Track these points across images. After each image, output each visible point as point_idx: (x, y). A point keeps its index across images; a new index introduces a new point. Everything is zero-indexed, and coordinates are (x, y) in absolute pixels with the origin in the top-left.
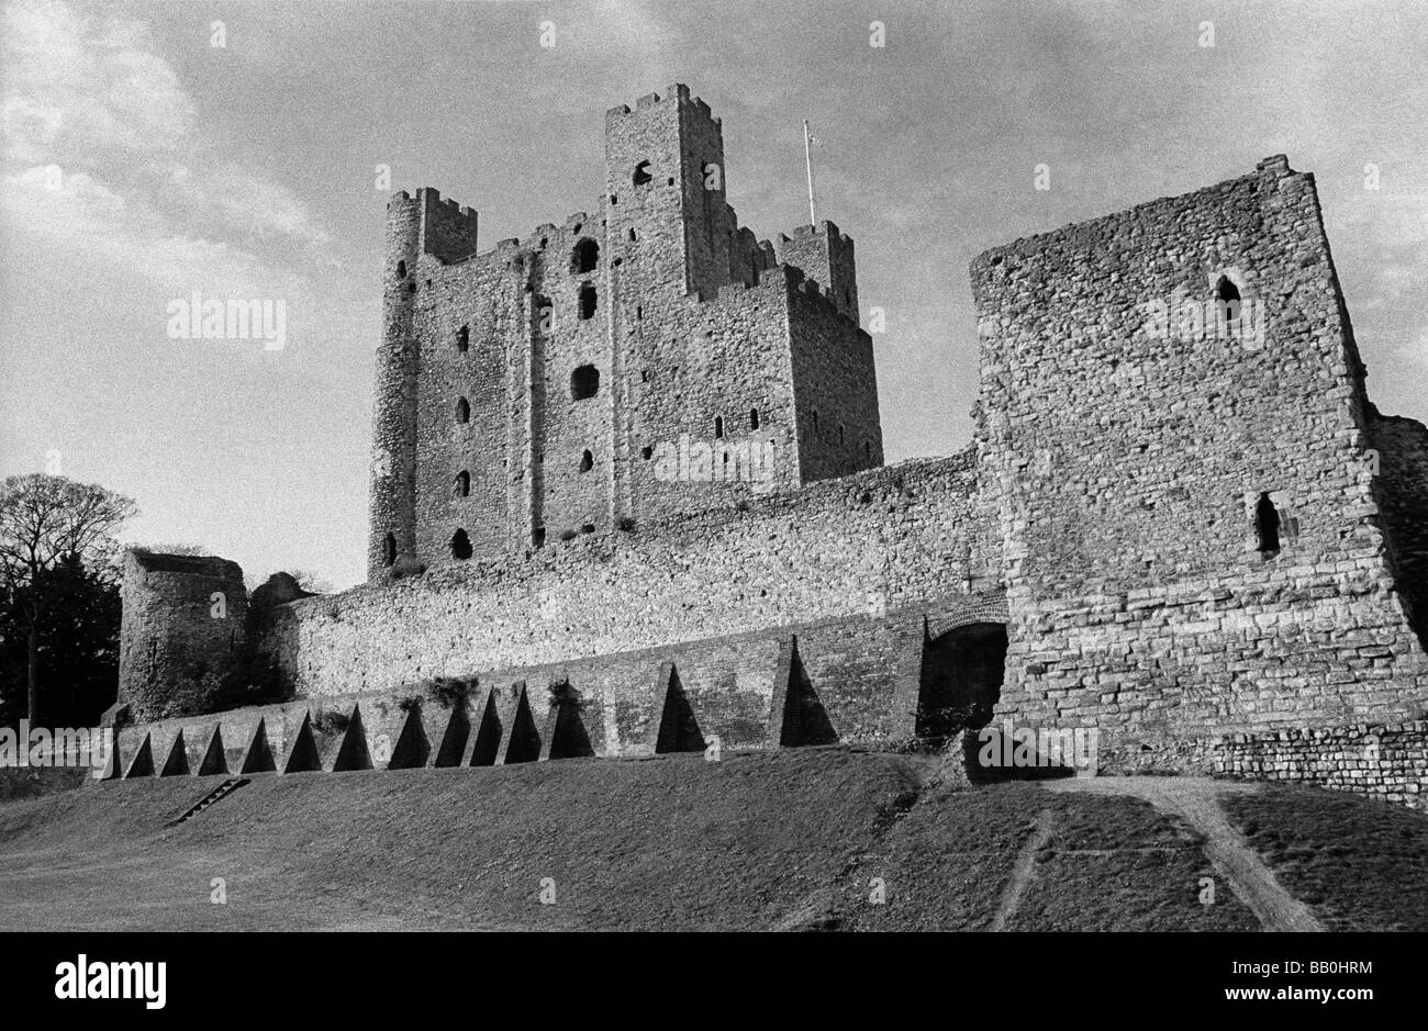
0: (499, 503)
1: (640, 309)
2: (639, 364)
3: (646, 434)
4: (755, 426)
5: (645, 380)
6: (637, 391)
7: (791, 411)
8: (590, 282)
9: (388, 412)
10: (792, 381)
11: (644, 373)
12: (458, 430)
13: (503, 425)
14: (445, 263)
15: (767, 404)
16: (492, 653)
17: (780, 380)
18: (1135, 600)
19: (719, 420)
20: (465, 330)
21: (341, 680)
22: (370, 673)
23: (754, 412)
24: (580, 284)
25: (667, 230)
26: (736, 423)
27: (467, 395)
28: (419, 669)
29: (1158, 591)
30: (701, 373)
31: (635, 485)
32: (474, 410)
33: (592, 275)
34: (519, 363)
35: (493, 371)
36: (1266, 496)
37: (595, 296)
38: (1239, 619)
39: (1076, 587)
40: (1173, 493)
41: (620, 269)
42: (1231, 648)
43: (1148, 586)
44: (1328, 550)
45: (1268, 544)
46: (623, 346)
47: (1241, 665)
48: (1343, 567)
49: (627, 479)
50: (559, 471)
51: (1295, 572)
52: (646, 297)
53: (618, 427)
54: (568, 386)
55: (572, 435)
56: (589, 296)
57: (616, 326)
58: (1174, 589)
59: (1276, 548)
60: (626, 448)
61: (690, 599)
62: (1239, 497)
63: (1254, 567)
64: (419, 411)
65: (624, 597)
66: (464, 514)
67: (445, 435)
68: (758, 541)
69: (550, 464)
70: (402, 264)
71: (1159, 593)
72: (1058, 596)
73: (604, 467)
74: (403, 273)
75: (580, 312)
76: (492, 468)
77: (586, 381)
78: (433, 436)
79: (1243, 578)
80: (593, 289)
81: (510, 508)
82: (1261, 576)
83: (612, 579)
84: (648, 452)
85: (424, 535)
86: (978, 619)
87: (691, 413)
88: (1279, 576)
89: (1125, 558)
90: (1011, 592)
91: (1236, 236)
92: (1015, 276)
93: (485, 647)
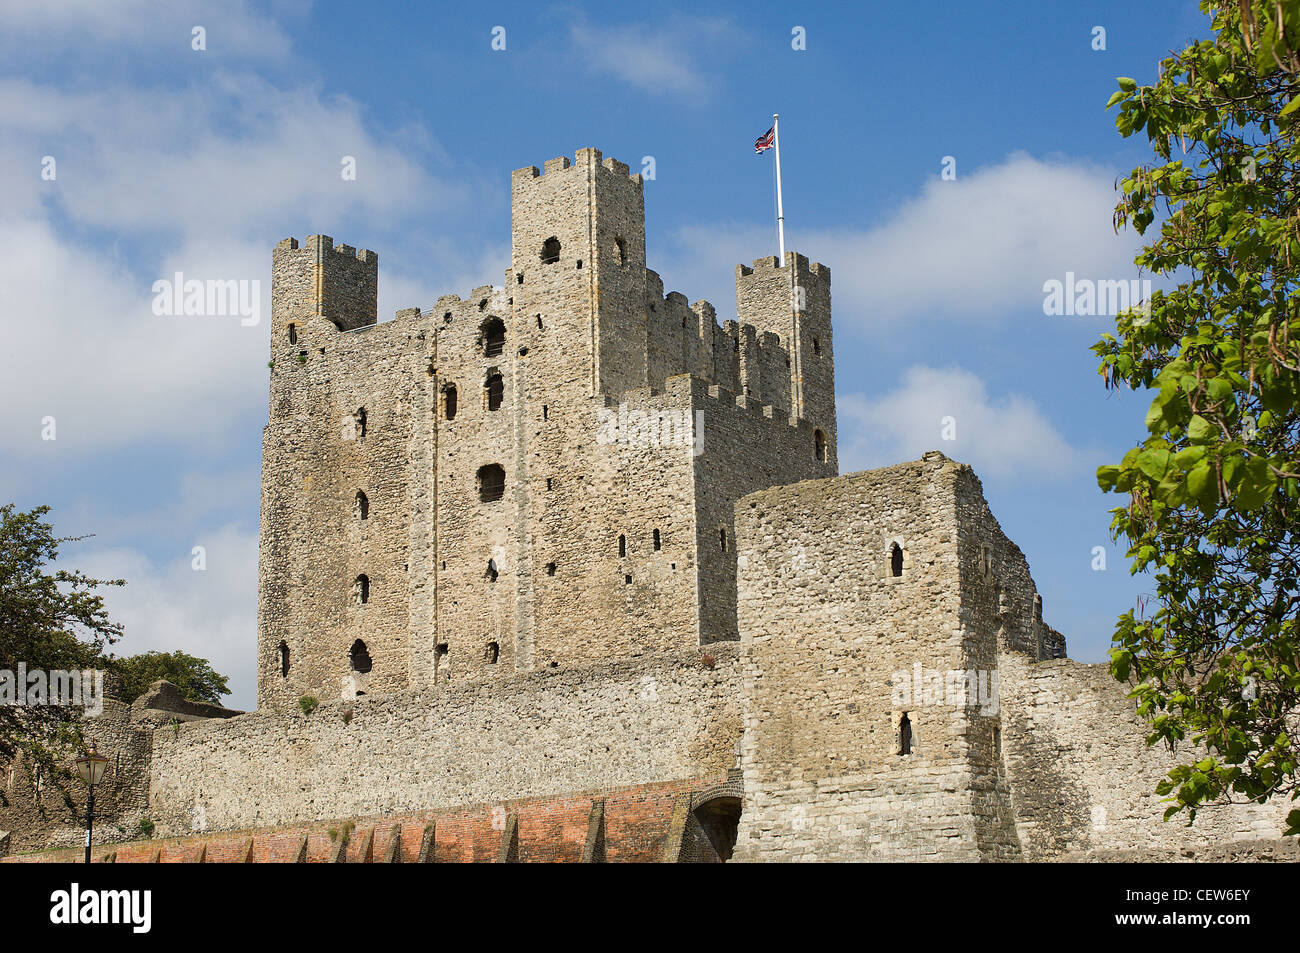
0: (401, 613)
1: (546, 408)
2: (544, 470)
3: (550, 548)
4: (657, 546)
5: (550, 489)
6: (541, 501)
7: (692, 534)
8: (496, 368)
9: (278, 503)
10: (694, 501)
11: (549, 480)
12: (354, 529)
13: (403, 525)
14: (341, 327)
15: (669, 525)
16: (381, 790)
17: (682, 500)
18: (823, 786)
19: (622, 538)
20: (363, 412)
21: (234, 810)
22: (264, 803)
23: (656, 532)
24: (485, 370)
25: (574, 321)
26: (639, 543)
27: (364, 488)
28: (312, 801)
29: (836, 780)
30: (606, 486)
31: (538, 603)
32: (373, 507)
33: (498, 361)
34: (420, 456)
35: (393, 462)
36: (905, 714)
37: (501, 387)
38: (881, 805)
39: (787, 773)
40: (851, 706)
41: (526, 359)
42: (873, 825)
43: (831, 776)
44: (937, 758)
45: (905, 750)
46: (528, 448)
47: (877, 838)
48: (943, 770)
49: (530, 596)
50: (462, 581)
51: (916, 772)
52: (552, 395)
53: (521, 539)
54: (472, 486)
55: (478, 542)
56: (495, 386)
57: (521, 425)
58: (846, 780)
59: (909, 752)
60: (529, 563)
61: (550, 751)
62: (889, 714)
63: (893, 767)
64: (312, 502)
65: (497, 744)
66: (362, 621)
67: (340, 530)
68: (605, 702)
69: (453, 572)
70: (292, 326)
71: (836, 782)
72: (775, 780)
73: (509, 580)
74: (293, 338)
75: (484, 400)
76: (393, 573)
77: (492, 480)
78: (328, 531)
79: (887, 775)
80: (500, 377)
81: (413, 620)
82: (897, 774)
83: (487, 727)
84: (552, 568)
85: (320, 644)
86: (725, 793)
87: (595, 529)
88: (906, 774)
89: (818, 754)
90: (746, 774)
91: (904, 512)
92: (764, 520)
93: (375, 784)
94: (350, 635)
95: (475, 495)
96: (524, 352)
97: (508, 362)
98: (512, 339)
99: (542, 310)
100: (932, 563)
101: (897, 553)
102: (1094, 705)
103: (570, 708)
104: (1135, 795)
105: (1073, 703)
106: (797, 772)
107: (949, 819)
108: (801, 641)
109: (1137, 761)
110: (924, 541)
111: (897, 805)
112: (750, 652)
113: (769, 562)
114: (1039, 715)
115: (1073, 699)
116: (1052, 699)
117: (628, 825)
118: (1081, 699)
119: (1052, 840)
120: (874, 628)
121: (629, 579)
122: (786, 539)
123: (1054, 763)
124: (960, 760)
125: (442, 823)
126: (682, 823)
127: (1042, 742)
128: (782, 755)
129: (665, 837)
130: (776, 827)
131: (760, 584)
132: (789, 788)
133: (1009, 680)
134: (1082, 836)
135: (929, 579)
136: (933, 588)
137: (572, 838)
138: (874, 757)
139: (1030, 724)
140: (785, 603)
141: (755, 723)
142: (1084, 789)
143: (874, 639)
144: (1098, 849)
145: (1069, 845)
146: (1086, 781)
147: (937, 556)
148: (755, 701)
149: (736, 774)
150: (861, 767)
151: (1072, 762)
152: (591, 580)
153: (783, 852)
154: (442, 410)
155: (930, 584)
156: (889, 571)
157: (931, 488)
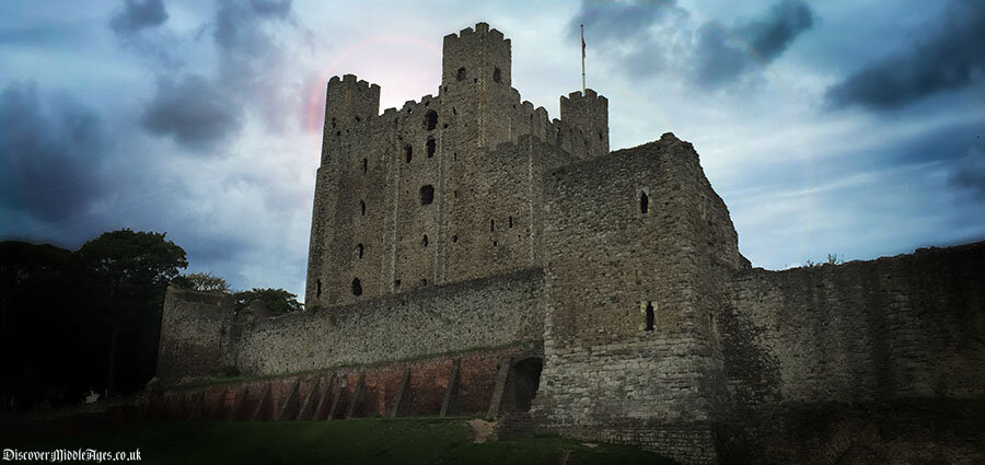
0: (378, 264)
1: (455, 155)
2: (454, 187)
3: (455, 228)
4: (511, 226)
5: (456, 197)
6: (451, 203)
7: (529, 219)
8: (432, 136)
10: (531, 201)
11: (456, 192)
12: (358, 220)
13: (382, 218)
14: (359, 120)
15: (518, 214)
17: (525, 200)
18: (595, 351)
19: (493, 222)
20: (365, 161)
23: (511, 218)
24: (427, 138)
25: (472, 109)
26: (501, 224)
27: (364, 199)
29: (604, 347)
30: (484, 195)
31: (448, 257)
32: (367, 208)
33: (433, 132)
34: (392, 181)
35: (379, 185)
36: (650, 303)
37: (435, 145)
38: (634, 364)
39: (572, 342)
40: (613, 299)
41: (447, 130)
42: (628, 379)
43: (600, 344)
44: (671, 333)
45: (650, 327)
46: (446, 175)
47: (631, 388)
48: (676, 341)
49: (444, 254)
50: (410, 246)
51: (657, 342)
52: (459, 148)
53: (440, 223)
54: (417, 197)
55: (419, 226)
56: (431, 145)
57: (442, 164)
58: (610, 347)
59: (652, 329)
60: (444, 236)
61: (437, 332)
62: (639, 303)
63: (642, 339)
64: (338, 207)
65: (410, 329)
66: (359, 269)
67: (351, 222)
68: (469, 303)
69: (406, 242)
70: (334, 119)
71: (604, 349)
72: (564, 347)
73: (434, 245)
74: (334, 125)
75: (425, 153)
76: (376, 242)
77: (428, 194)
78: (345, 222)
79: (637, 344)
80: (434, 140)
81: (384, 267)
82: (644, 343)
83: (405, 318)
84: (455, 238)
85: (338, 281)
86: (532, 355)
87: (479, 217)
88: (651, 343)
89: (592, 330)
90: (546, 343)
91: (649, 172)
92: (560, 183)
93: (345, 353)
94: (352, 275)
95: (418, 201)
96: (446, 126)
97: (438, 133)
98: (441, 121)
99: (455, 105)
100: (667, 204)
101: (644, 199)
102: (781, 298)
103: (451, 307)
104: (815, 362)
105: (765, 298)
106: (578, 341)
107: (681, 376)
108: (581, 257)
109: (815, 338)
110: (662, 190)
111: (644, 365)
112: (550, 264)
113: (563, 208)
114: (741, 306)
115: (765, 294)
116: (750, 294)
117: (474, 375)
118: (772, 295)
119: (753, 393)
120: (628, 248)
121: (495, 244)
122: (573, 194)
123: (753, 339)
124: (688, 334)
125: (370, 373)
126: (505, 374)
127: (744, 325)
128: (568, 330)
129: (494, 384)
130: (564, 378)
131: (557, 222)
132: (573, 352)
133: (720, 283)
134: (775, 391)
135: (665, 214)
136: (668, 220)
137: (440, 384)
138: (629, 332)
139: (735, 312)
140: (572, 233)
141: (552, 309)
142: (776, 357)
143: (628, 254)
144: (787, 400)
145: (766, 397)
146: (778, 352)
147: (671, 198)
148: (553, 295)
149: (540, 344)
150: (620, 339)
151: (766, 339)
152: (476, 244)
153: (567, 396)
154: (404, 159)
155: (666, 217)
156: (639, 210)
157: (666, 156)
